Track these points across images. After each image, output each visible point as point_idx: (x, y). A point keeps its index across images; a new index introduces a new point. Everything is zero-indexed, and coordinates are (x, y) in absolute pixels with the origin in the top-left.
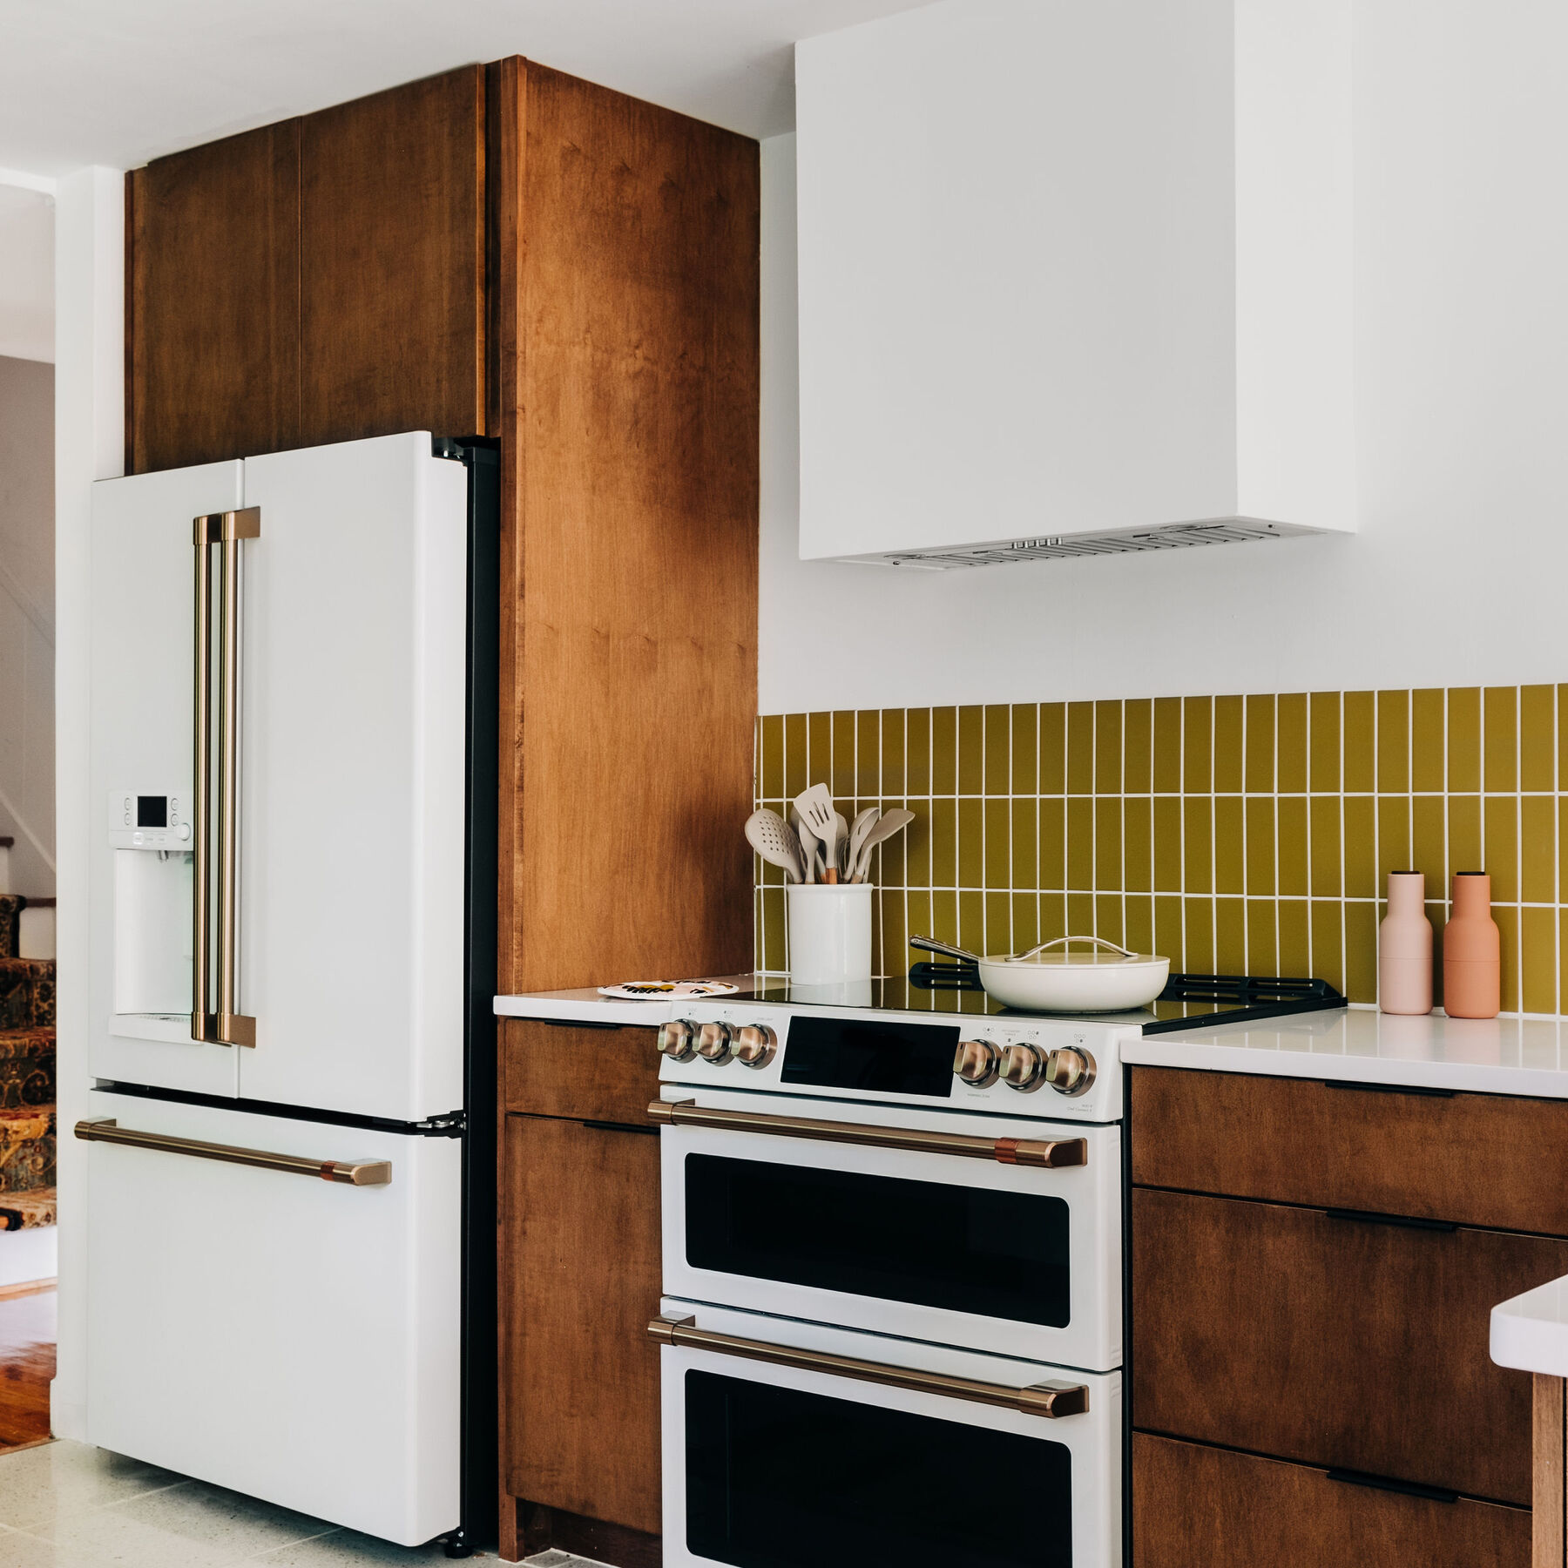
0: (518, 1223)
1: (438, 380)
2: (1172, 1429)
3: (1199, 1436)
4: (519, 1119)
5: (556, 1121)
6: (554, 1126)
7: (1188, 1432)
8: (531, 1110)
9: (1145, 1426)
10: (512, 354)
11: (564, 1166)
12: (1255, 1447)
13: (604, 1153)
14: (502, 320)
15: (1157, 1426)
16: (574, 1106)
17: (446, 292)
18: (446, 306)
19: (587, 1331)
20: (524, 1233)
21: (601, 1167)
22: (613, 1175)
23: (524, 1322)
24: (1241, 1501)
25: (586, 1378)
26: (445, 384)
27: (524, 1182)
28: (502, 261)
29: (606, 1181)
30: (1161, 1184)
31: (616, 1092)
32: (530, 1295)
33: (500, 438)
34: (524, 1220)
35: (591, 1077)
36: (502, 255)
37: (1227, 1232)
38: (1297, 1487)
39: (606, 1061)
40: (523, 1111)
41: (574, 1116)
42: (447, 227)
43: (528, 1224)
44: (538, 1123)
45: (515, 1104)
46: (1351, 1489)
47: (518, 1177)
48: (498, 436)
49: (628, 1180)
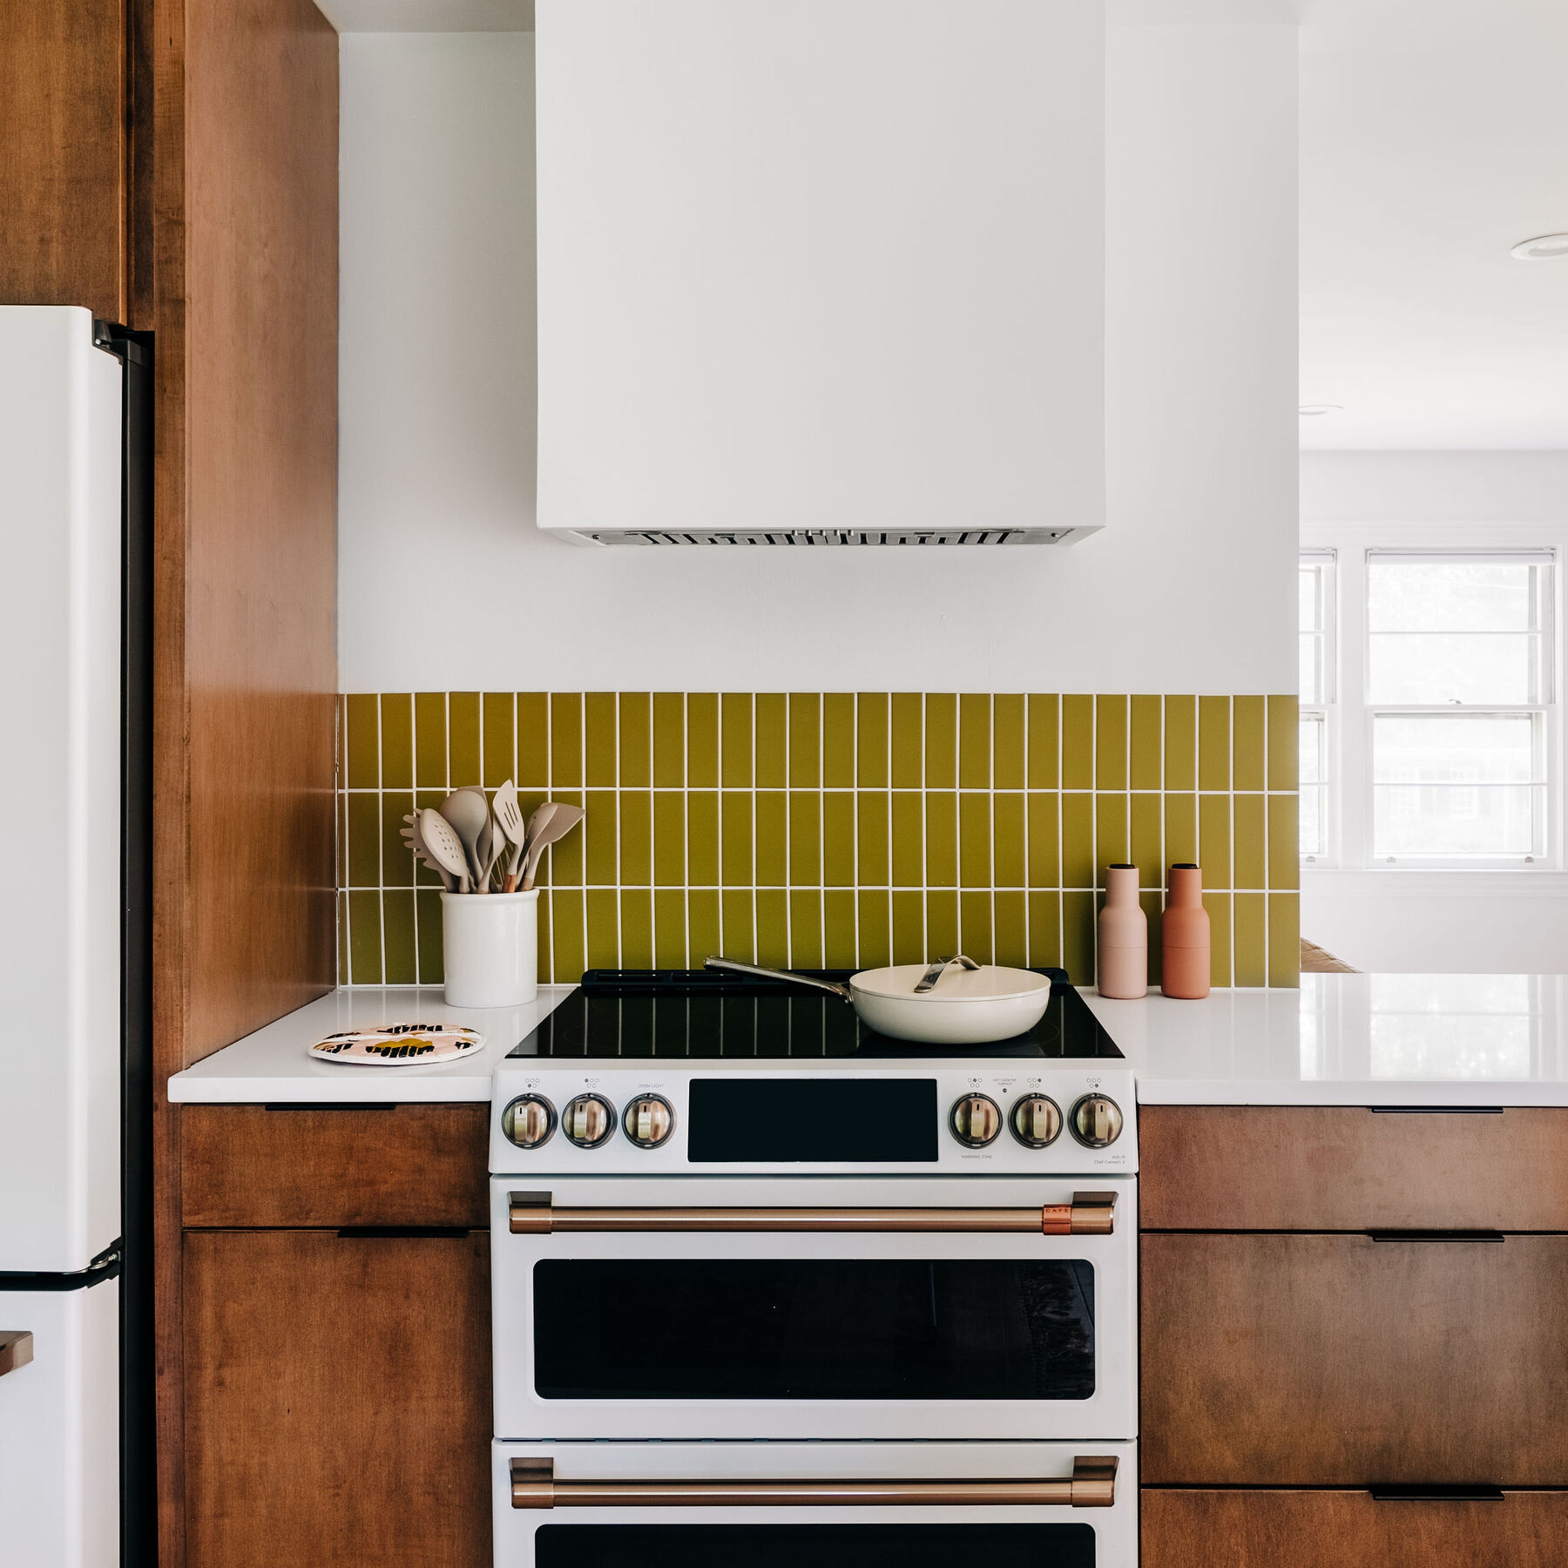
0: (209, 1374)
1: (42, 240)
2: (1188, 1479)
3: (1220, 1480)
4: (207, 1237)
5: (281, 1234)
6: (274, 1240)
7: (1206, 1479)
8: (230, 1223)
9: (1156, 1480)
10: (177, 223)
11: (294, 1289)
12: (1284, 1481)
13: (365, 1266)
14: (156, 175)
15: (1171, 1479)
16: (311, 1211)
17: (59, 121)
18: (58, 139)
19: (338, 1494)
20: (221, 1383)
21: (361, 1284)
22: (380, 1293)
23: (220, 1499)
24: (1269, 1538)
25: (335, 1555)
26: (56, 248)
27: (220, 1317)
28: (157, 96)
29: (370, 1301)
30: (1175, 1227)
31: (384, 1188)
32: (232, 1463)
33: (153, 333)
34: (220, 1366)
35: (340, 1171)
36: (156, 89)
37: (1254, 1268)
38: (1332, 1512)
39: (368, 1150)
40: (215, 1224)
41: (310, 1223)
42: (60, 32)
43: (226, 1373)
44: (244, 1238)
45: (200, 1217)
46: (1389, 1505)
47: (208, 1313)
48: (150, 329)
49: (407, 1297)
